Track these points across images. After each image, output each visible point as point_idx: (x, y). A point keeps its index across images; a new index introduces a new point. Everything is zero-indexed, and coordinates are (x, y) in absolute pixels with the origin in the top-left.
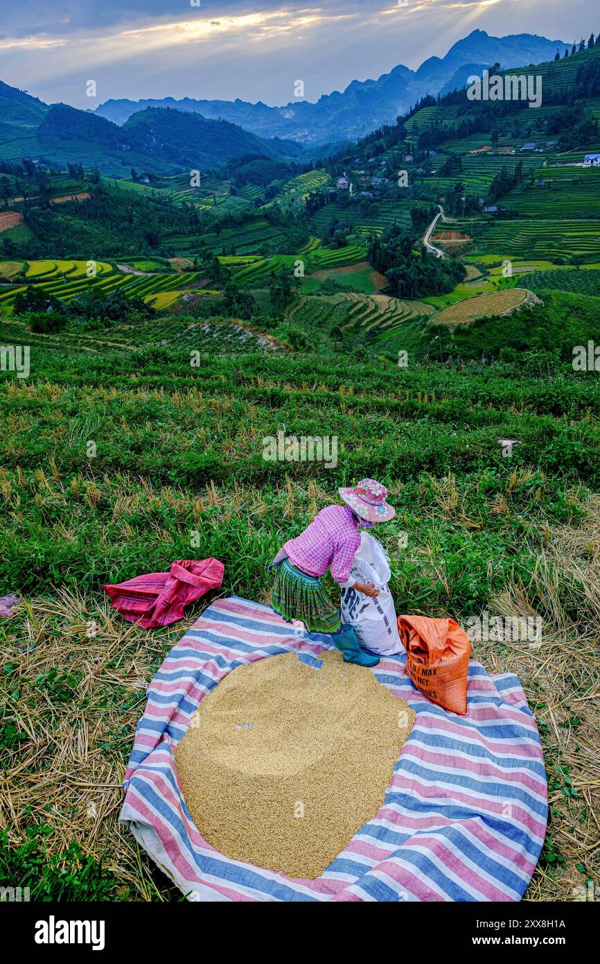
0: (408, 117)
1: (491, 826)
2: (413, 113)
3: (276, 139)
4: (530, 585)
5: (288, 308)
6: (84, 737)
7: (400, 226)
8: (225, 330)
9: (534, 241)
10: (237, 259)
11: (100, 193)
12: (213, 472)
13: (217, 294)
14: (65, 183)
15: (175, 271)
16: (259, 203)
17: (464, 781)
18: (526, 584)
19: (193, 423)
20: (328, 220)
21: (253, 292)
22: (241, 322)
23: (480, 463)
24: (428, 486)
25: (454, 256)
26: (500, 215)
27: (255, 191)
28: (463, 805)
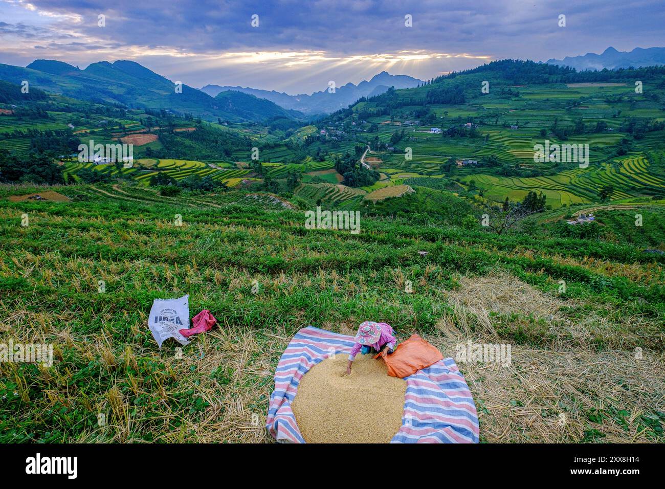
0: (353, 106)
1: (456, 430)
2: (356, 104)
3: (292, 110)
4: (453, 316)
5: (296, 189)
6: (240, 402)
7: (350, 153)
8: (265, 198)
9: (410, 164)
10: (271, 164)
11: (201, 128)
12: (281, 266)
13: (261, 181)
14: (182, 123)
15: (239, 168)
16: (282, 138)
17: (439, 410)
18: (452, 315)
19: (263, 242)
20: (316, 149)
21: (278, 180)
22: (274, 194)
23: (411, 262)
24: (389, 273)
25: (375, 169)
26: (395, 151)
27: (281, 133)
28: (442, 421)
